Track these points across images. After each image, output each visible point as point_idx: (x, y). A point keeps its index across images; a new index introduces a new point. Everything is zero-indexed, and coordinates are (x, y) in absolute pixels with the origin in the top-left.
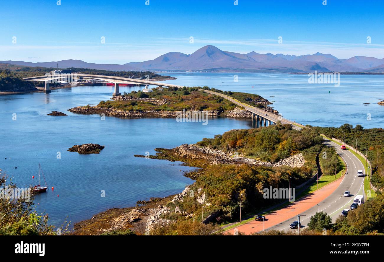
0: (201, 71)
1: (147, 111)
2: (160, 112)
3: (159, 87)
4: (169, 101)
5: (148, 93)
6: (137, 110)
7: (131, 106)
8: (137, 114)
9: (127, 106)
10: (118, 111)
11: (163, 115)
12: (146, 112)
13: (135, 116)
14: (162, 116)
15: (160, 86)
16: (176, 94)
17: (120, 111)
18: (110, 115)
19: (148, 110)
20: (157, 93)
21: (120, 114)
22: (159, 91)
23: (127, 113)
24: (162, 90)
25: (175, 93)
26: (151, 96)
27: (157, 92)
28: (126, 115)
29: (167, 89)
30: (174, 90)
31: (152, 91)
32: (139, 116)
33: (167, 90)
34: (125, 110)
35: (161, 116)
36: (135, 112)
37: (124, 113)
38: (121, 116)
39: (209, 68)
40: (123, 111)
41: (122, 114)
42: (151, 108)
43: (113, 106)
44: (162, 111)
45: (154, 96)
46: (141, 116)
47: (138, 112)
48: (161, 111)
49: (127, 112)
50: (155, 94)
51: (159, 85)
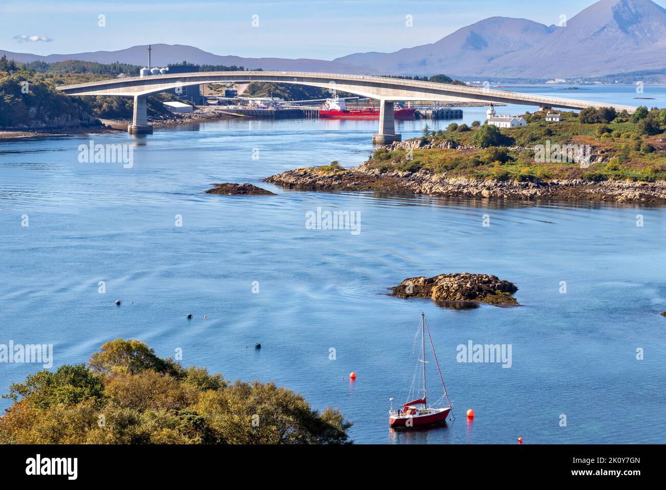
0: (599, 79)
1: (555, 181)
2: (605, 183)
3: (541, 109)
4: (603, 152)
5: (510, 129)
6: (523, 178)
7: (497, 162)
8: (525, 192)
9: (483, 163)
10: (454, 179)
11: (620, 194)
12: (553, 184)
13: (520, 199)
14: (620, 199)
15: (547, 107)
16: (613, 134)
17: (462, 180)
18: (426, 194)
19: (558, 177)
20: (544, 129)
21: (465, 191)
22: (550, 123)
23: (488, 189)
24: (558, 120)
25: (610, 131)
26: (522, 140)
27: (542, 126)
28: (485, 193)
29: (576, 115)
30: (603, 120)
31: (525, 123)
32: (532, 198)
33: (578, 119)
34: (480, 178)
35: (613, 196)
36: (516, 183)
37: (477, 186)
38: (469, 196)
39: (623, 71)
40: (473, 181)
41: (471, 189)
42: (572, 171)
43: (427, 166)
44: (610, 180)
45: (533, 140)
46: (540, 198)
47: (527, 185)
48: (606, 179)
49: (489, 182)
50: (536, 133)
51: (540, 104)
